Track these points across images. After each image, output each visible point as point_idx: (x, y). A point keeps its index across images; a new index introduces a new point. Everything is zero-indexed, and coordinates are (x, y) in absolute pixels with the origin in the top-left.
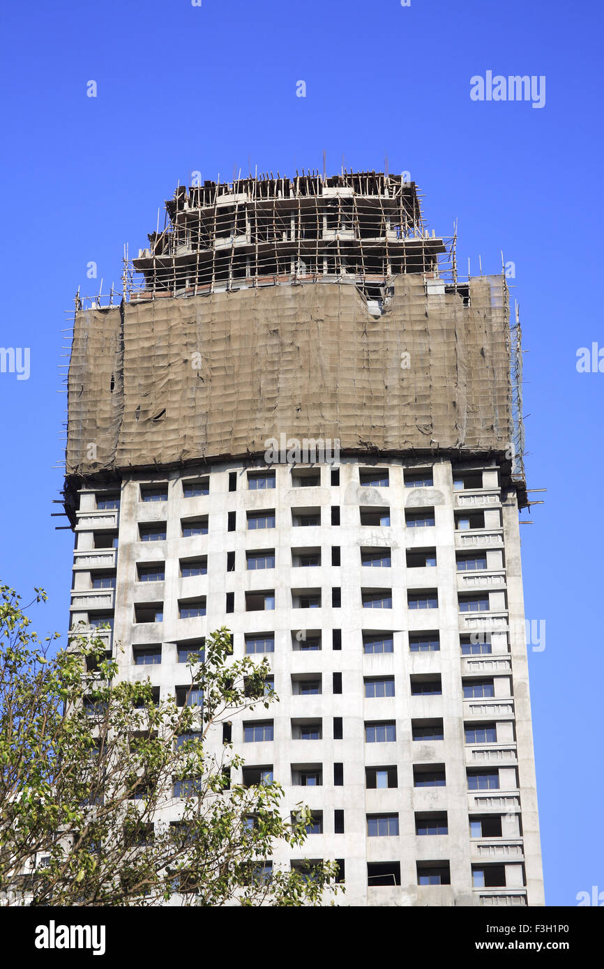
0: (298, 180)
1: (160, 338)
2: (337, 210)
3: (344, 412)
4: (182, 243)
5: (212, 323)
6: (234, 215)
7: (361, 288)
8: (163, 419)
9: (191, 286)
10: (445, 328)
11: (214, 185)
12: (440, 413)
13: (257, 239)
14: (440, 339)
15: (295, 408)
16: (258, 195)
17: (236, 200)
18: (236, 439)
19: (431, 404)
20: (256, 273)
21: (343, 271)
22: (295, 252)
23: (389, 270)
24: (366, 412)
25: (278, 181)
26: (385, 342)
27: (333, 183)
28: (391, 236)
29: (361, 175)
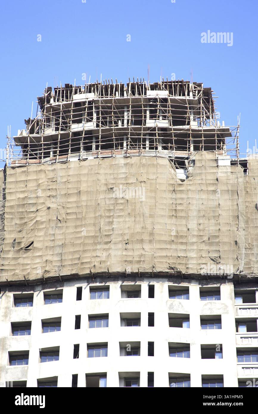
0: (130, 85)
1: (31, 191)
2: (156, 106)
3: (158, 246)
4: (49, 126)
5: (68, 182)
6: (85, 108)
7: (172, 160)
8: (32, 248)
9: (54, 156)
10: (230, 189)
11: (71, 86)
12: (226, 248)
13: (100, 124)
14: (227, 197)
15: (124, 242)
16: (102, 95)
17: (87, 97)
18: (82, 263)
19: (219, 242)
20: (100, 148)
21: (160, 148)
22: (126, 134)
23: (192, 148)
24: (174, 246)
25: (116, 85)
26: (188, 198)
27: (154, 87)
28: (194, 125)
29: (174, 82)
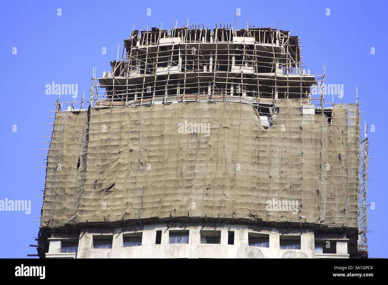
0: (217, 30)
1: (114, 134)
2: (242, 52)
3: (240, 193)
4: (134, 69)
5: (151, 125)
6: (171, 52)
7: (256, 107)
8: (113, 190)
9: (138, 99)
10: (313, 138)
11: (158, 30)
12: (308, 197)
13: (185, 69)
14: (310, 146)
15: (206, 188)
16: (189, 39)
17: (173, 41)
18: (163, 207)
19: (301, 191)
20: (184, 92)
21: (244, 95)
22: (211, 79)
23: (276, 96)
24: (255, 194)
25: (203, 30)
26: (271, 145)
27: (241, 34)
28: (279, 73)
29: (261, 29)
